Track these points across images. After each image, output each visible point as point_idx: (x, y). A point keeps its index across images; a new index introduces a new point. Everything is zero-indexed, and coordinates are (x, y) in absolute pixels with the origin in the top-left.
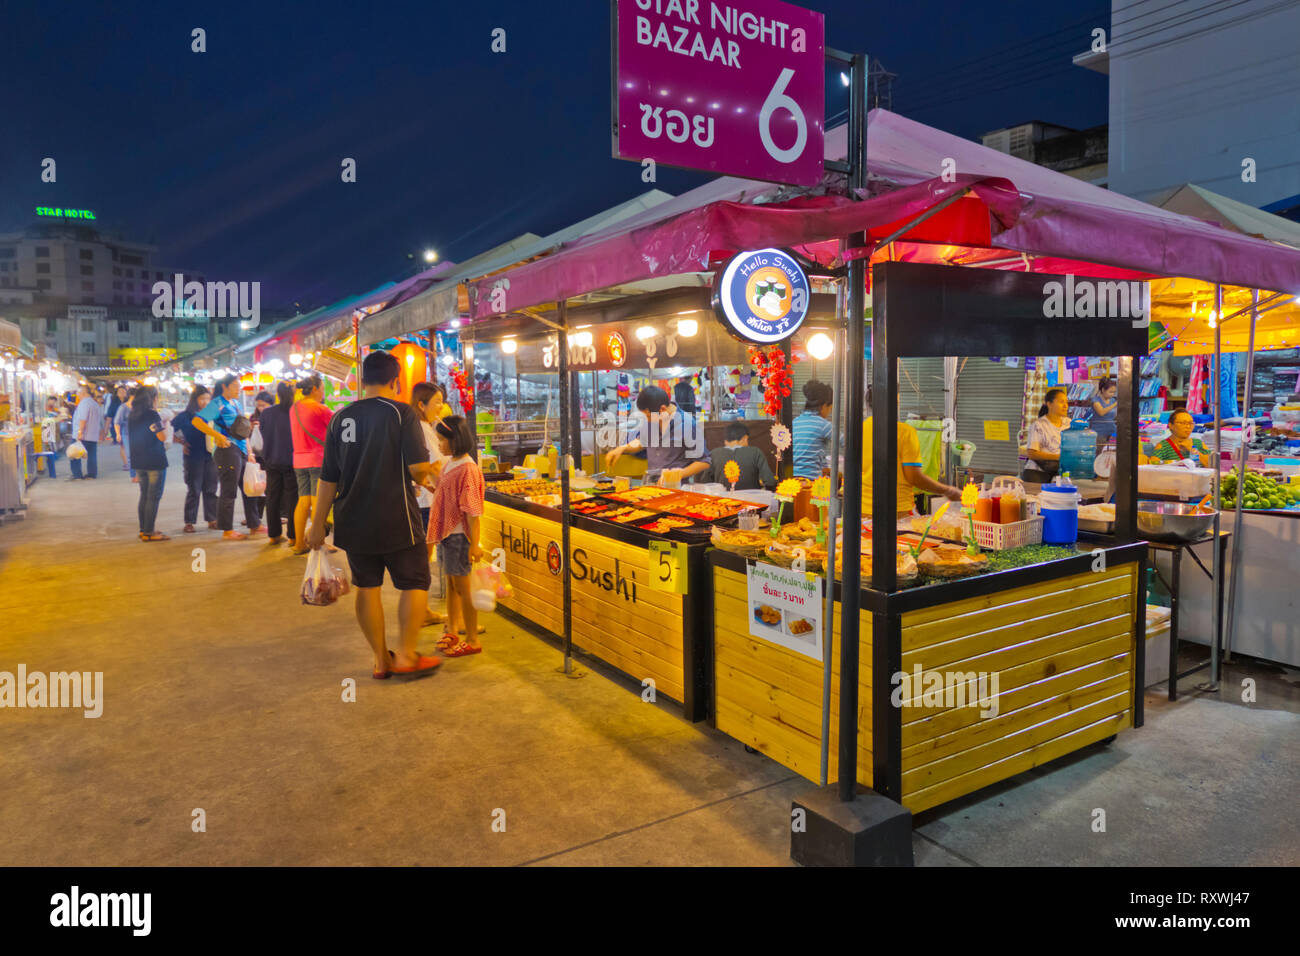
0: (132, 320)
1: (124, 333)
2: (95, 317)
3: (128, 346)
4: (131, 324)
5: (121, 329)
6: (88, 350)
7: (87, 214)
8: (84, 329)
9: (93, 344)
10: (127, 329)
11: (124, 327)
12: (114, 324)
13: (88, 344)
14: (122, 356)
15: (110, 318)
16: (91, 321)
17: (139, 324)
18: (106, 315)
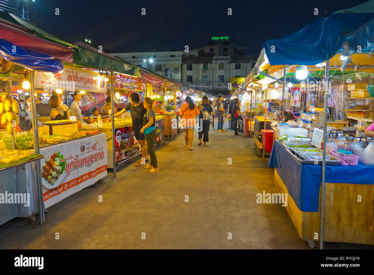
0: (242, 62)
1: (238, 70)
2: (224, 62)
3: (239, 77)
4: (242, 64)
5: (236, 68)
6: (221, 79)
7: (227, 38)
8: (220, 69)
9: (223, 76)
10: (239, 68)
11: (238, 67)
12: (234, 65)
13: (221, 76)
14: (236, 82)
15: (231, 62)
16: (223, 64)
17: (246, 65)
18: (230, 60)
